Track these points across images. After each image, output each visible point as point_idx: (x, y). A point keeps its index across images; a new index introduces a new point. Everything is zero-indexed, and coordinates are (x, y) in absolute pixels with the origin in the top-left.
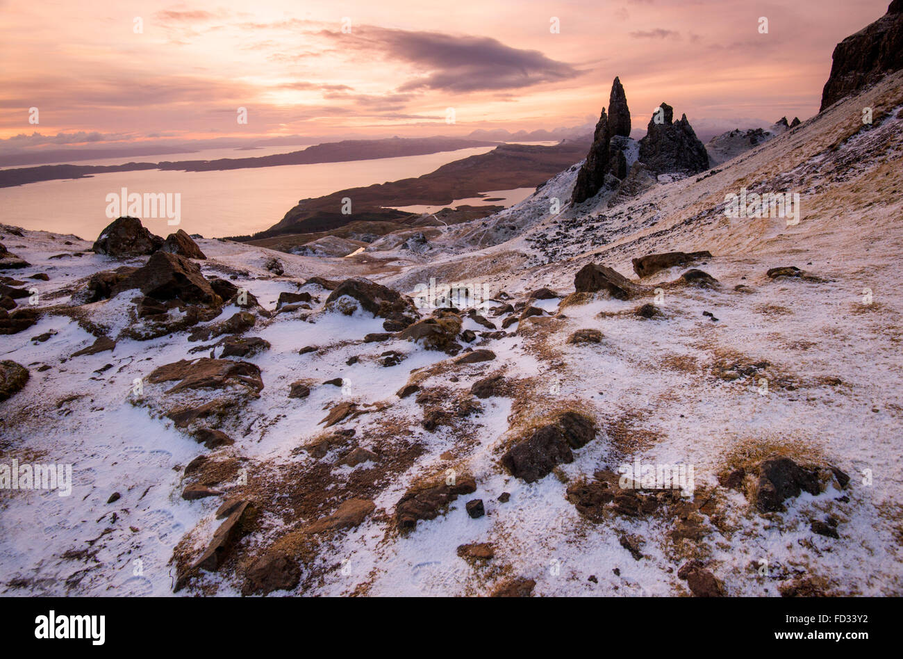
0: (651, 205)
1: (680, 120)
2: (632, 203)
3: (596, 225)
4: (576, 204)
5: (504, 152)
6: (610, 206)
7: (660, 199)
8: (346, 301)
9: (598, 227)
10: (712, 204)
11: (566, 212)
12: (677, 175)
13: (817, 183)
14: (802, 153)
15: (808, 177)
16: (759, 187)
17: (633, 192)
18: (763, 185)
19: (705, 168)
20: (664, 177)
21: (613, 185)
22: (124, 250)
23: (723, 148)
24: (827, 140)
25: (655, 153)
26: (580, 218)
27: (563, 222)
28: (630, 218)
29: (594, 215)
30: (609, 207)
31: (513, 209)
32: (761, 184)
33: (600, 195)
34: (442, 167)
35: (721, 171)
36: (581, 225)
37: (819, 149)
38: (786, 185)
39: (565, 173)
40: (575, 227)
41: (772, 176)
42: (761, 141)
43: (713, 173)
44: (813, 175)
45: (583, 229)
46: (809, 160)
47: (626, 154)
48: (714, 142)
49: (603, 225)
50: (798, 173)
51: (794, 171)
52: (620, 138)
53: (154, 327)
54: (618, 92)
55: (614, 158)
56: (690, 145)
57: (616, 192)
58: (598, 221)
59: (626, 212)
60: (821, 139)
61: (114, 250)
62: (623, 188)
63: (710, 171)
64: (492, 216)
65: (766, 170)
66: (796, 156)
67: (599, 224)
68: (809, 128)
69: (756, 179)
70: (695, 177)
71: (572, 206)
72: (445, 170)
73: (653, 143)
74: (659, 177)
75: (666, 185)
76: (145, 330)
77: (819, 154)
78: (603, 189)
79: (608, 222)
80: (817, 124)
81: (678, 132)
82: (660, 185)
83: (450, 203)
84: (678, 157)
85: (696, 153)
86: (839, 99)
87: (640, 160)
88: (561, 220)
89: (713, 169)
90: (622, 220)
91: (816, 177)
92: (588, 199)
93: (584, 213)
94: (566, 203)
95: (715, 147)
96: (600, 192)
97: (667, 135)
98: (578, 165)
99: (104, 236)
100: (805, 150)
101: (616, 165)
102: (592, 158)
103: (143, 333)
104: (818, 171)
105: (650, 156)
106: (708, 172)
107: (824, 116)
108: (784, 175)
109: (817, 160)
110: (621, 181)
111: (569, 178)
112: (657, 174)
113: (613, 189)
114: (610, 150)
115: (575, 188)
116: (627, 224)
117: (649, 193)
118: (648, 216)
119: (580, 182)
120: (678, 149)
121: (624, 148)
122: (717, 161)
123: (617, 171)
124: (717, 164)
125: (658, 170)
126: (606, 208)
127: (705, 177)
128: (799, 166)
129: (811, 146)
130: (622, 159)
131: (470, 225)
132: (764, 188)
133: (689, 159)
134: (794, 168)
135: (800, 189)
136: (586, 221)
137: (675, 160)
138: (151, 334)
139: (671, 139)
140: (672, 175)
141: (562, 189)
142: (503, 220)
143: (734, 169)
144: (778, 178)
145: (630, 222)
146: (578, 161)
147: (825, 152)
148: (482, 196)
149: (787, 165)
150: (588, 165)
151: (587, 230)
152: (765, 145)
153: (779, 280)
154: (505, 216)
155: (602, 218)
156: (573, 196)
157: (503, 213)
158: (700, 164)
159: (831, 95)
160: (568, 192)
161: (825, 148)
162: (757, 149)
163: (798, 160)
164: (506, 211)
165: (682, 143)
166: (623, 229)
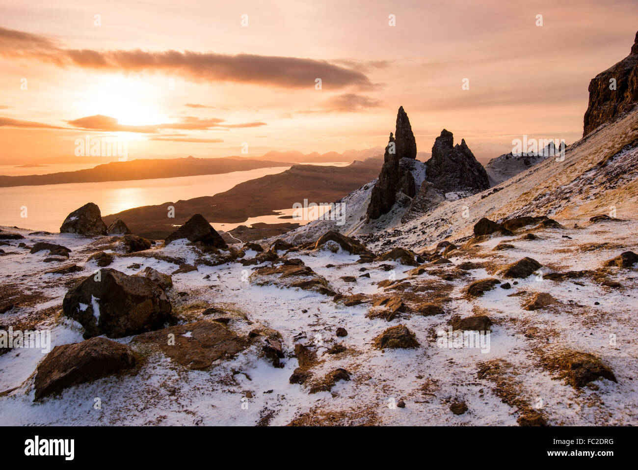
0: (443, 220)
1: (460, 144)
2: (424, 219)
3: (392, 239)
4: (371, 221)
5: (297, 172)
6: (404, 222)
7: (450, 215)
8: (332, 244)
9: (395, 242)
10: (504, 214)
11: (362, 228)
12: (463, 193)
13: (594, 191)
14: (576, 170)
15: (585, 188)
16: (544, 198)
17: (424, 208)
18: (547, 197)
19: (486, 187)
20: (451, 195)
21: (405, 203)
22: (89, 230)
23: (500, 169)
24: (596, 158)
25: (440, 173)
26: (377, 234)
27: (361, 237)
28: (424, 233)
29: (390, 230)
30: (402, 223)
31: (310, 225)
32: (545, 195)
33: (393, 212)
34: (237, 186)
35: (502, 189)
36: (378, 240)
37: (590, 166)
38: (568, 195)
39: (359, 192)
40: (373, 241)
41: (553, 189)
42: (534, 162)
43: (495, 190)
44: (589, 186)
45: (380, 243)
46: (583, 175)
47: (414, 174)
48: (492, 164)
49: (400, 239)
50: (576, 185)
51: (572, 184)
52: (408, 160)
53: (217, 258)
54: (403, 119)
55: (403, 178)
56: (471, 166)
57: (408, 209)
58: (394, 236)
59: (420, 227)
60: (591, 157)
61: (82, 229)
62: (414, 205)
63: (492, 189)
64: (289, 233)
65: (547, 185)
66: (571, 172)
67: (396, 238)
68: (576, 150)
69: (540, 192)
70: (480, 195)
71: (367, 222)
72: (240, 190)
73: (438, 164)
74: (447, 195)
75: (453, 203)
76: (212, 260)
77: (590, 170)
78: (395, 206)
79: (404, 236)
80: (583, 147)
81: (460, 155)
82: (449, 203)
83: (245, 220)
84: (461, 177)
85: (477, 174)
86: (598, 125)
87: (427, 179)
88: (359, 235)
89: (496, 187)
90: (416, 234)
91: (592, 188)
92: (383, 216)
93: (379, 229)
94: (361, 219)
95: (493, 168)
96: (393, 209)
97: (450, 157)
98: (369, 184)
99: (73, 218)
100: (577, 167)
101: (406, 184)
102: (384, 177)
103: (212, 261)
104: (593, 183)
105: (436, 176)
106: (491, 190)
107: (588, 140)
108: (563, 188)
109: (591, 175)
110: (411, 199)
111: (363, 197)
112: (444, 192)
113: (405, 206)
114: (399, 170)
115: (370, 205)
116: (422, 237)
117: (439, 209)
118: (441, 230)
119: (374, 199)
120: (461, 169)
121: (412, 169)
122: (496, 181)
123: (407, 190)
124: (497, 184)
125: (445, 188)
126: (400, 224)
127: (489, 194)
128: (575, 180)
129: (583, 164)
130: (411, 179)
131: (267, 242)
132: (548, 199)
133: (471, 179)
134: (572, 182)
135: (580, 196)
136: (382, 236)
137: (459, 180)
138: (216, 262)
139: (453, 160)
140: (458, 193)
141: (356, 206)
142: (300, 236)
143: (514, 187)
144: (559, 190)
145: (425, 236)
146: (370, 180)
147: (595, 168)
148: (277, 214)
149: (564, 179)
150: (380, 184)
151: (385, 244)
152: (538, 166)
153: (598, 222)
154: (303, 232)
155: (397, 233)
156: (368, 213)
157: (299, 229)
158: (482, 184)
159: (591, 122)
160: (362, 210)
161: (595, 164)
162: (532, 169)
163: (574, 175)
164: (303, 228)
165: (464, 165)
166: (419, 243)
